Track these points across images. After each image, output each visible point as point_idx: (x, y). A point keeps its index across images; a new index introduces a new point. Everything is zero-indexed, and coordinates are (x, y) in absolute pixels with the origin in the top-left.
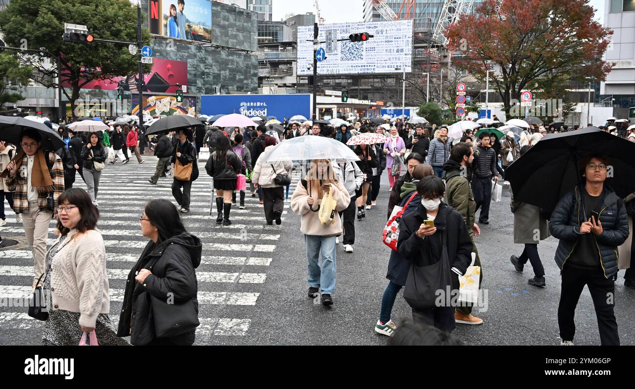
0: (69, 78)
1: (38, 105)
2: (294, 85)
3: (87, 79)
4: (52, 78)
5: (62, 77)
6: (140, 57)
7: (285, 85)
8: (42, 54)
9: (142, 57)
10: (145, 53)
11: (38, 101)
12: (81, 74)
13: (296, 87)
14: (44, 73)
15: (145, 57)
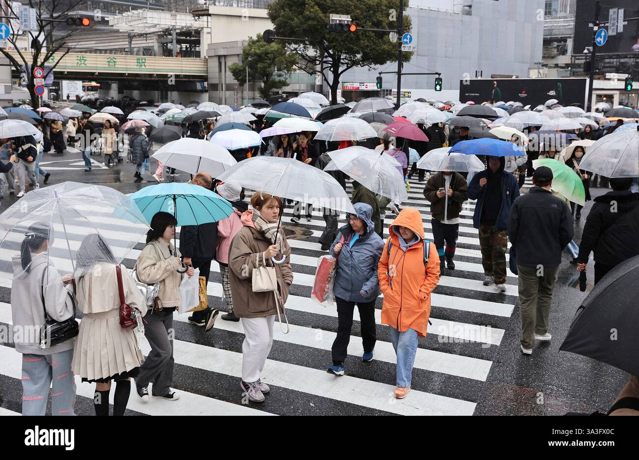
0: (330, 65)
1: (300, 90)
2: (567, 66)
3: (347, 66)
4: (315, 65)
5: (324, 64)
6: (400, 44)
7: (557, 66)
8: (307, 43)
9: (403, 45)
10: (405, 40)
11: (300, 86)
12: (342, 61)
13: (570, 68)
14: (308, 61)
15: (406, 45)
